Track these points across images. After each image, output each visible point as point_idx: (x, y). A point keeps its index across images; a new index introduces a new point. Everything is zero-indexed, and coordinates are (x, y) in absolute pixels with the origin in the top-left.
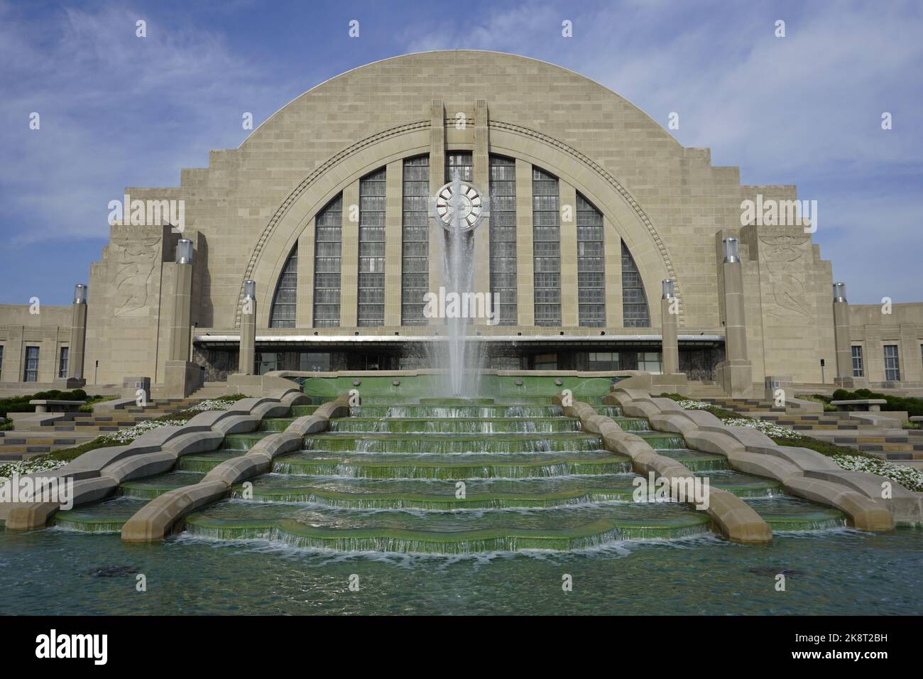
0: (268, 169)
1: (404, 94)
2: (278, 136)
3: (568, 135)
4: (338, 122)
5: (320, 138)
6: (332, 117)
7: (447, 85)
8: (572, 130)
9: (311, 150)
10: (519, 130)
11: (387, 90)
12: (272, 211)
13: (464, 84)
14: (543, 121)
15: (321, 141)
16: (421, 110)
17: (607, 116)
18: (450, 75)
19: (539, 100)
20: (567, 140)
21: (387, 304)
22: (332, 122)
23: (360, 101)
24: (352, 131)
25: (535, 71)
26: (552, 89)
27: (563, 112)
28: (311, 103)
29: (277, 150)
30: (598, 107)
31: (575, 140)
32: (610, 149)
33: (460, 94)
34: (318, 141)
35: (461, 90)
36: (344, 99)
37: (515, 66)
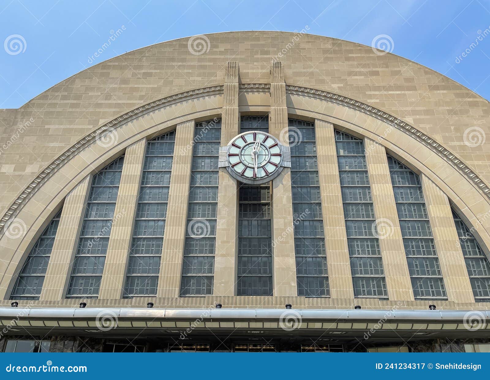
0: (46, 127)
1: (200, 64)
2: (64, 98)
3: (370, 97)
4: (130, 86)
5: (109, 100)
6: (125, 81)
7: (243, 57)
8: (373, 93)
9: (98, 110)
10: (316, 94)
11: (184, 60)
12: (40, 167)
13: (259, 56)
14: (342, 85)
15: (110, 102)
16: (216, 76)
17: (408, 80)
18: (245, 49)
19: (335, 68)
20: (369, 101)
21: (162, 275)
22: (123, 86)
23: (155, 69)
24: (143, 94)
25: (329, 46)
26: (348, 59)
27: (362, 77)
28: (105, 71)
29: (60, 110)
30: (398, 73)
31: (378, 101)
32: (417, 109)
33: (255, 63)
34: (107, 102)
35: (257, 60)
36: (140, 67)
37: (309, 42)
